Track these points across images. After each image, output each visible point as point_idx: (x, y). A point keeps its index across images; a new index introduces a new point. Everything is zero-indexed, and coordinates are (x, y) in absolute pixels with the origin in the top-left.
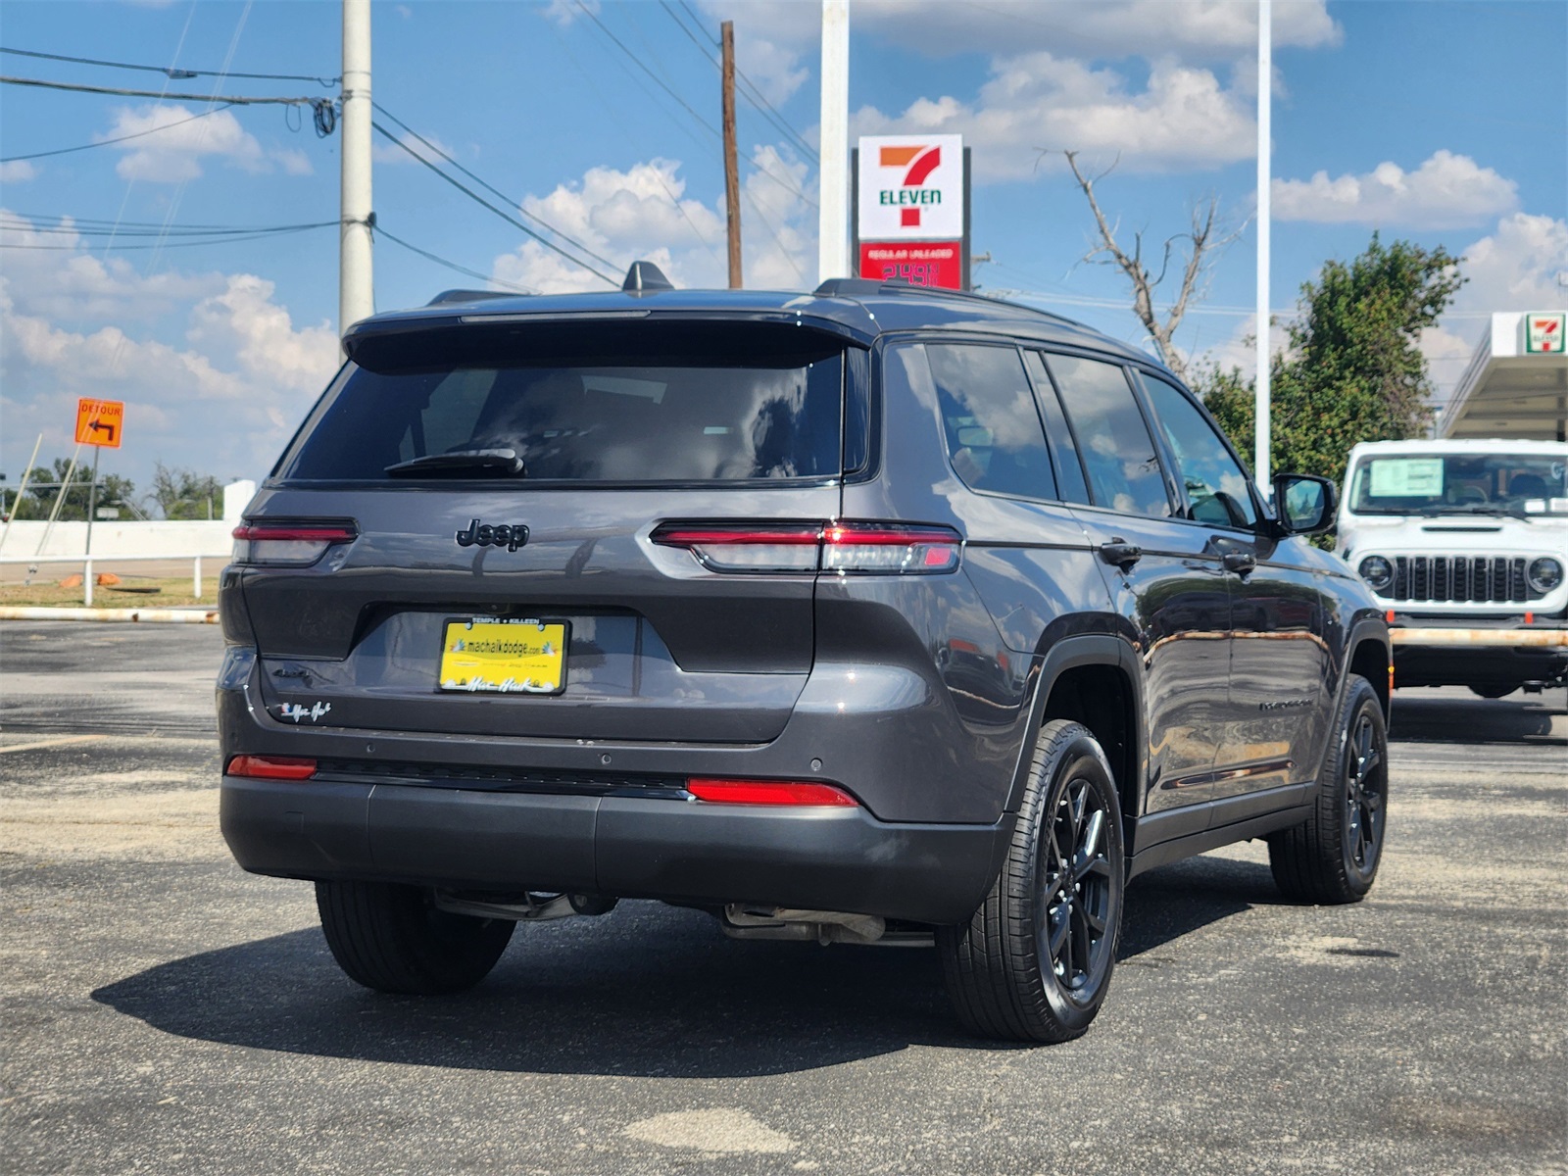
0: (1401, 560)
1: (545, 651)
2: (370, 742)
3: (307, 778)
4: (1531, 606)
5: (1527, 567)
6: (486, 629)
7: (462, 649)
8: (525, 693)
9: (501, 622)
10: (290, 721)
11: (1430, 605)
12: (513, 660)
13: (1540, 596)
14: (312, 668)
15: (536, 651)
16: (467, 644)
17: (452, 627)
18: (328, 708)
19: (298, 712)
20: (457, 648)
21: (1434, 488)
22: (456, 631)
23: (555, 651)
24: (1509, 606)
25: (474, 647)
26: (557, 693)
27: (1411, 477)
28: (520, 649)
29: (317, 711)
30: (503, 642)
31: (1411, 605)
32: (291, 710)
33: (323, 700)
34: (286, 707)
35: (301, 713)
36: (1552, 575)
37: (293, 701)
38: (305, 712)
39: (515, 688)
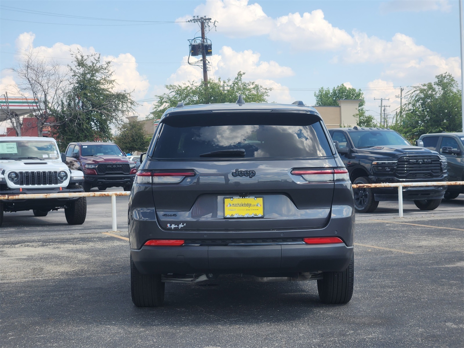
0: (21, 173)
1: (257, 206)
2: (206, 234)
3: (181, 246)
4: (59, 185)
5: (58, 174)
6: (237, 200)
7: (231, 206)
8: (253, 218)
9: (242, 198)
10: (170, 229)
11: (30, 186)
12: (247, 208)
13: (62, 182)
14: (179, 213)
15: (254, 206)
16: (232, 205)
17: (226, 200)
18: (185, 225)
19: (173, 226)
20: (229, 206)
21: (15, 151)
22: (227, 201)
23: (261, 205)
24: (53, 186)
25: (235, 205)
26: (262, 217)
27: (7, 148)
28: (249, 205)
29: (181, 226)
30: (243, 203)
31: (25, 186)
32: (171, 226)
33: (183, 222)
34: (169, 225)
35: (175, 227)
36: (64, 176)
37: (171, 223)
38: (176, 226)
39: (249, 216)
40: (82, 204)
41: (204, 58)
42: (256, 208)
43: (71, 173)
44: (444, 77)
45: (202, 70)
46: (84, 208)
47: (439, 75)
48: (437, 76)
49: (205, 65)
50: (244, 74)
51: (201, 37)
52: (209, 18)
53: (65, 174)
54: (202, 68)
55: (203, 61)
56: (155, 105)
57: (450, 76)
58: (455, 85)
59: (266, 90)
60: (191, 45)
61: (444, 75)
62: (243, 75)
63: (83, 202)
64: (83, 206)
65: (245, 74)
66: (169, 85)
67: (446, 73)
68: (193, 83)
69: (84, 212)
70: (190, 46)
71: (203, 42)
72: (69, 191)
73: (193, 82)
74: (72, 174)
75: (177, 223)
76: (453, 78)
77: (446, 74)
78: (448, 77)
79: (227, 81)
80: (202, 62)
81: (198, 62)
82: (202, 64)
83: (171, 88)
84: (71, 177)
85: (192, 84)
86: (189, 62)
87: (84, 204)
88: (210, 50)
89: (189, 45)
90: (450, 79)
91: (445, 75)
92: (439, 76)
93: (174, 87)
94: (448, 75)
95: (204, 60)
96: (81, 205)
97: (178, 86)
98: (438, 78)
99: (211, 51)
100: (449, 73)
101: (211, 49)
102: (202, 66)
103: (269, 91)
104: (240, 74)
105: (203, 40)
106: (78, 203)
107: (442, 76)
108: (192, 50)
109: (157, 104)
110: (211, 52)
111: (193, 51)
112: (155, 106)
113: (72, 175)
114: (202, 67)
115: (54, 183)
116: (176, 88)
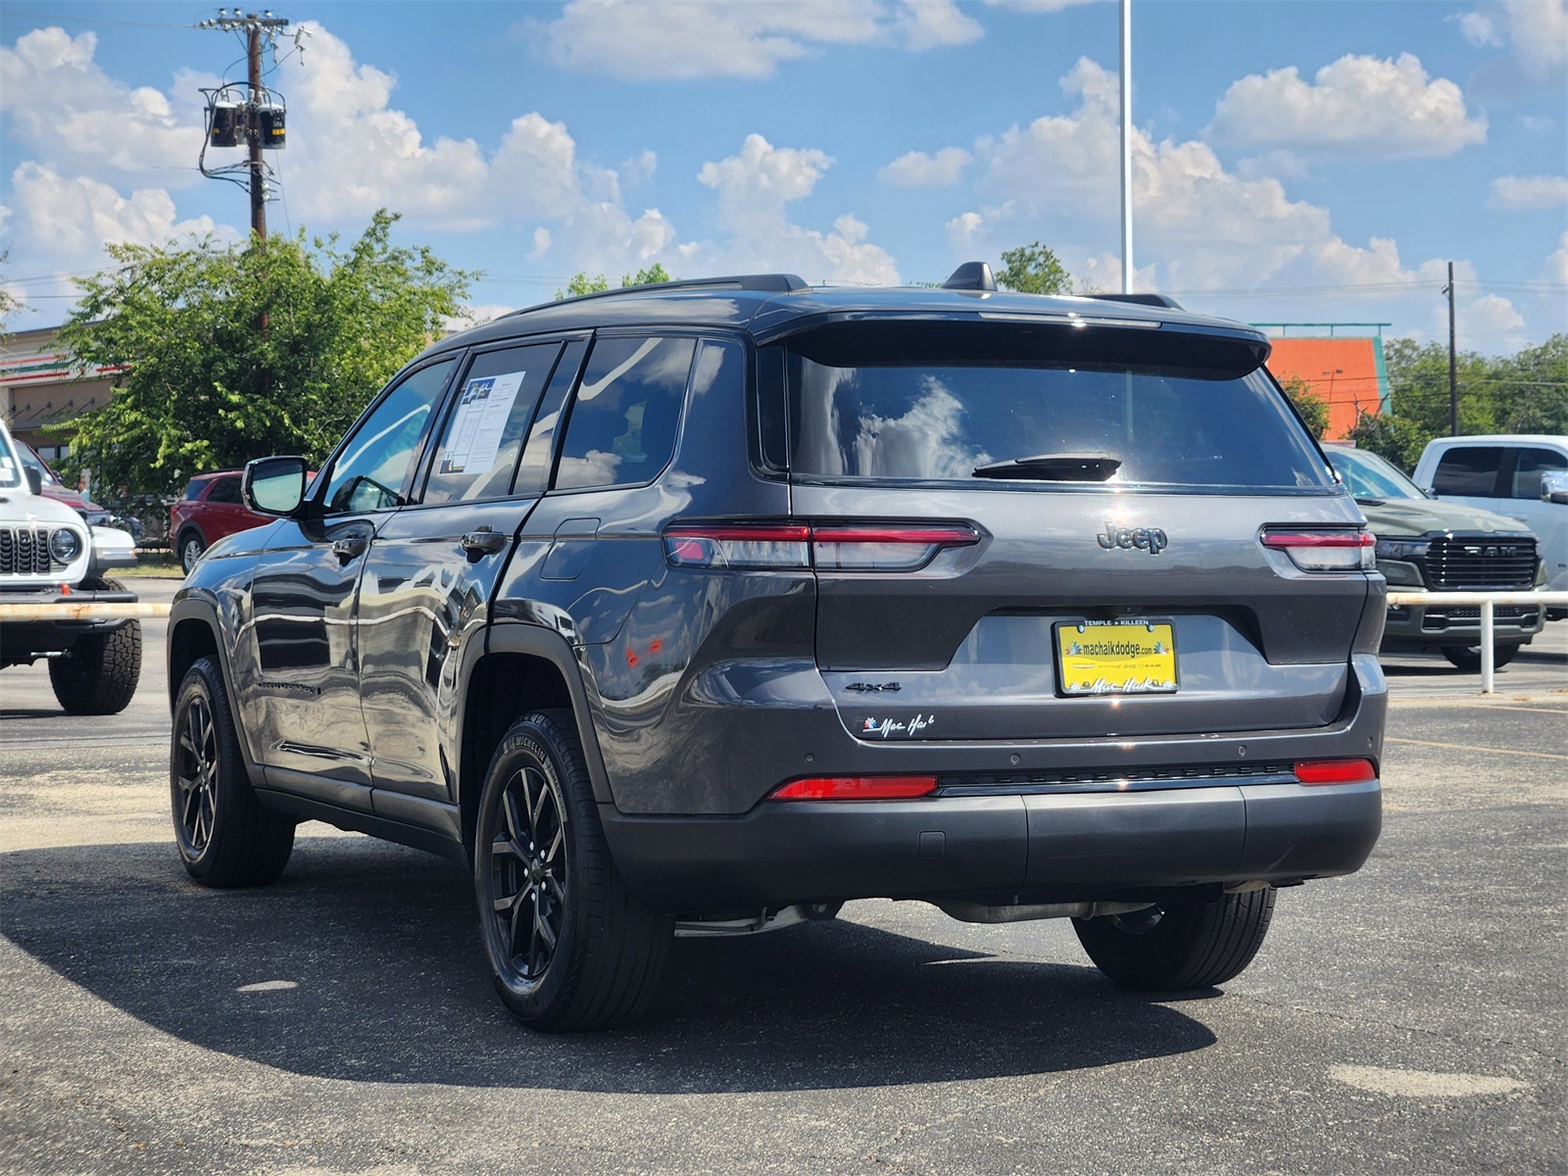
1: (1157, 651)
2: (1016, 753)
3: (926, 795)
5: (49, 539)
6: (1096, 632)
7: (1079, 652)
8: (1146, 693)
9: (1113, 625)
10: (877, 737)
12: (1127, 660)
13: (62, 566)
15: (1148, 651)
16: (1082, 647)
17: (1062, 630)
18: (931, 721)
19: (887, 727)
20: (1074, 651)
22: (1067, 635)
23: (1167, 650)
25: (1091, 650)
26: (1172, 692)
28: (1132, 650)
29: (917, 724)
30: (1115, 643)
32: (878, 725)
33: (925, 712)
34: (870, 722)
35: (893, 728)
36: (69, 545)
37: (881, 715)
38: (899, 726)
39: (1137, 688)
40: (127, 645)
41: (254, 154)
42: (1152, 659)
43: (92, 536)
44: (1031, 259)
45: (248, 197)
46: (133, 658)
47: (1013, 250)
48: (1006, 254)
49: (256, 181)
50: (397, 217)
51: (247, 80)
52: (280, 18)
53: (70, 539)
54: (247, 191)
55: (252, 166)
56: (73, 314)
57: (1048, 256)
58: (1062, 285)
59: (461, 278)
60: (212, 108)
61: (1028, 252)
62: (393, 223)
63: (132, 638)
64: (130, 650)
65: (400, 219)
66: (119, 244)
67: (1036, 245)
68: (209, 241)
69: (132, 673)
70: (208, 113)
71: (256, 99)
72: (91, 596)
73: (208, 236)
74: (95, 538)
75: (904, 715)
76: (1058, 264)
77: (1037, 250)
78: (1041, 259)
79: (325, 241)
80: (249, 171)
81: (234, 169)
82: (248, 178)
83: (130, 254)
84: (93, 551)
85: (205, 245)
86: (205, 168)
87: (134, 644)
88: (279, 128)
89: (206, 109)
90: (1046, 266)
91: (1033, 254)
92: (1014, 254)
93: (140, 252)
94: (1041, 253)
95: (255, 163)
96: (125, 647)
97: (151, 250)
98: (1009, 262)
99: (283, 131)
100: (1044, 247)
101: (283, 127)
102: (247, 183)
103: (470, 280)
104: (382, 220)
105: (256, 94)
106: (115, 640)
107: (1022, 255)
108: (215, 127)
109: (81, 309)
110: (282, 138)
111: (217, 131)
112: (74, 317)
113: (98, 543)
114: (249, 187)
115: (38, 570)
116: (147, 255)
